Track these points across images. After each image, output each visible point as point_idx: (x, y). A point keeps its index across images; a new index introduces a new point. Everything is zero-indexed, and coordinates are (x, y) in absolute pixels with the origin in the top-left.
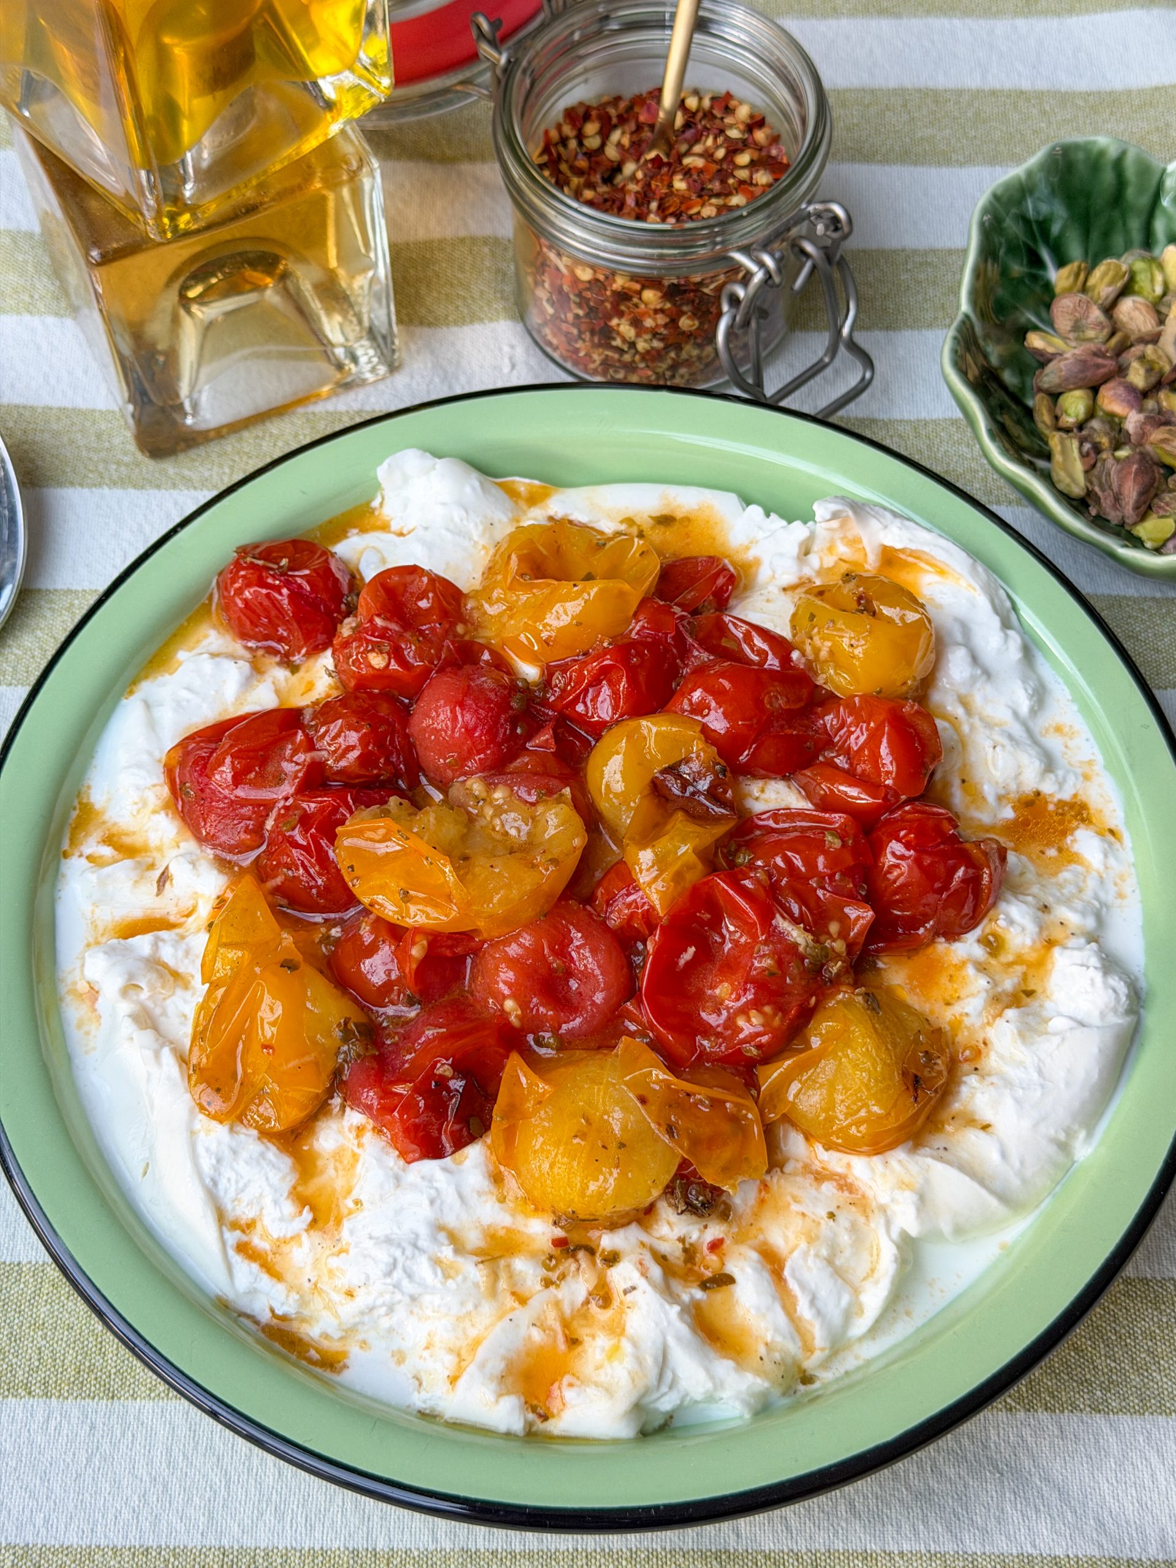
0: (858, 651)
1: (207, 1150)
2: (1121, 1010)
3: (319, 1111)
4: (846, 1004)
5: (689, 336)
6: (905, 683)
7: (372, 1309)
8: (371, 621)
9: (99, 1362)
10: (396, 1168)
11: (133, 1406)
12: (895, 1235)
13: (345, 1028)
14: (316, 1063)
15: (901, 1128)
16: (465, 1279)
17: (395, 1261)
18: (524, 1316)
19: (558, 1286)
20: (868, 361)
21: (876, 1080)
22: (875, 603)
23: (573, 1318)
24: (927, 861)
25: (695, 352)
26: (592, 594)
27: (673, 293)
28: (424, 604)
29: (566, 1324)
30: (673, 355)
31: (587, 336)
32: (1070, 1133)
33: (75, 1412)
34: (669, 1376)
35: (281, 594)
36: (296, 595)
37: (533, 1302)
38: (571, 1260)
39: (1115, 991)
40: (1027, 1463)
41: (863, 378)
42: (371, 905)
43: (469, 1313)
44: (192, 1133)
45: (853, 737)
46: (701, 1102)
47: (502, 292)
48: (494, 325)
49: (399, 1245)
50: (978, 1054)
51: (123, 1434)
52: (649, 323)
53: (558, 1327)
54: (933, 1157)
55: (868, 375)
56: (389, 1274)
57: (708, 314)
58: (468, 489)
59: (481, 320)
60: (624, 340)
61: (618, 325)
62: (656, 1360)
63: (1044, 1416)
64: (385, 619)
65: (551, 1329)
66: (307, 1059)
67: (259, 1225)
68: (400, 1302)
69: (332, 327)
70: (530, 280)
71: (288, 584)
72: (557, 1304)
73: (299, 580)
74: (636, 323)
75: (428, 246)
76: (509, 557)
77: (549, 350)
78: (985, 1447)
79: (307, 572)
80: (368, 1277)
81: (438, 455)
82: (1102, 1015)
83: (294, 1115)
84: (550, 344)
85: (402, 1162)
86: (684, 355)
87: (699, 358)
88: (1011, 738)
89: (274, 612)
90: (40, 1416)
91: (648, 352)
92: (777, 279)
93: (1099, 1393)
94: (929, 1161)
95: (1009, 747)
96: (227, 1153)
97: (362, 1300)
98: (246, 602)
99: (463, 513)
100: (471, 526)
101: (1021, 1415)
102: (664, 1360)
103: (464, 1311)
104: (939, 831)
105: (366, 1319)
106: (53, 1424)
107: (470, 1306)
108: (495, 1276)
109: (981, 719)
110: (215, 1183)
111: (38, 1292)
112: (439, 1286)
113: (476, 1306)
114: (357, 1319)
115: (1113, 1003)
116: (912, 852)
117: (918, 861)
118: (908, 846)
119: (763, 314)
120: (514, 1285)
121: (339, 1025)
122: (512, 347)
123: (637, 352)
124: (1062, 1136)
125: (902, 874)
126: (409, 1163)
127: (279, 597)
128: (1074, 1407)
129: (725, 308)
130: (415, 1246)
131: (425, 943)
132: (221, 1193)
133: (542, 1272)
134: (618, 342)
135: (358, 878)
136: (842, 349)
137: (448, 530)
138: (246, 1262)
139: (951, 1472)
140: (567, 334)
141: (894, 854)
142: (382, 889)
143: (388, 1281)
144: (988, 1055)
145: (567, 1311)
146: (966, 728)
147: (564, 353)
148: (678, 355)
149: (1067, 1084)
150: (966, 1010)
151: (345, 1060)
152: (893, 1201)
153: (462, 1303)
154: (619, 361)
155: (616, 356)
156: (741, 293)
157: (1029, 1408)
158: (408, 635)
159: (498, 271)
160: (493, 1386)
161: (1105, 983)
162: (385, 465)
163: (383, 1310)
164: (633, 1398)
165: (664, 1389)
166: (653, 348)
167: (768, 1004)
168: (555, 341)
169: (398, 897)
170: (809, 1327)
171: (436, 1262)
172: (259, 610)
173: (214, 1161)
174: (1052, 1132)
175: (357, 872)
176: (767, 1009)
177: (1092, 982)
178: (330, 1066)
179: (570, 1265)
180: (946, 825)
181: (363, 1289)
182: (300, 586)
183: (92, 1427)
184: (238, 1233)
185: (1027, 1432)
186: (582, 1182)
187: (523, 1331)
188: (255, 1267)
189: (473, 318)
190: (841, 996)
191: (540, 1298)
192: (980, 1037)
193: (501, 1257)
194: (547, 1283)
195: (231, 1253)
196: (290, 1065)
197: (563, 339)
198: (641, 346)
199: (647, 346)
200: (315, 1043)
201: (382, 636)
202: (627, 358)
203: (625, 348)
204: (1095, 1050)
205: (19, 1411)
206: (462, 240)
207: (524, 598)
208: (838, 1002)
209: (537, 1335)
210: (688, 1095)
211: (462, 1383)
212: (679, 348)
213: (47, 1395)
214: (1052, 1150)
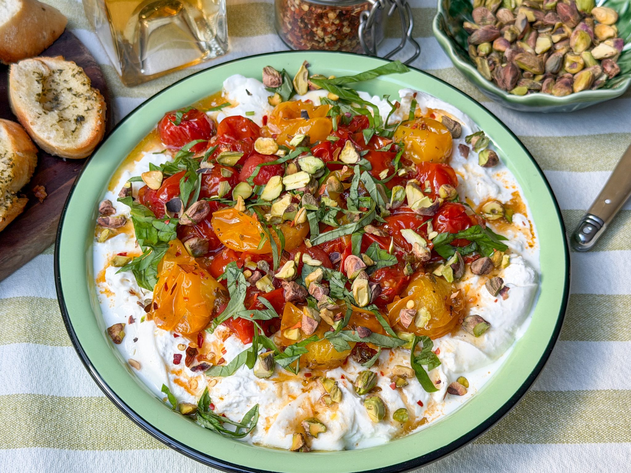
0: (423, 144)
1: (161, 341)
2: (532, 281)
3: (207, 325)
4: (423, 279)
5: (346, 35)
6: (441, 158)
7: (231, 405)
8: (223, 136)
9: (115, 435)
10: (240, 347)
11: (130, 452)
12: (446, 371)
13: (217, 291)
14: (206, 305)
15: (445, 327)
16: (269, 389)
17: (240, 384)
18: (295, 403)
19: (309, 392)
20: (418, 46)
21: (435, 307)
22: (429, 127)
23: (315, 404)
24: (454, 222)
25: (349, 43)
26: (314, 123)
27: (340, 16)
28: (244, 130)
29: (312, 406)
30: (339, 43)
31: (305, 36)
32: (514, 328)
33: (106, 456)
34: (356, 426)
35: (186, 128)
36: (192, 129)
37: (298, 398)
38: (314, 382)
39: (530, 273)
40: (500, 463)
41: (416, 53)
42: (227, 243)
43: (271, 404)
44: (155, 336)
45: (422, 178)
46: (366, 316)
47: (269, 23)
48: (267, 36)
49: (242, 377)
50: (476, 300)
51: (127, 463)
52: (329, 30)
53: (310, 408)
54: (460, 340)
55: (418, 52)
56: (237, 389)
57: (354, 26)
58: (260, 89)
59: (261, 34)
60: (319, 38)
61: (317, 31)
62: (351, 420)
63: (505, 445)
64: (229, 135)
65: (307, 408)
66: (202, 303)
67: (183, 373)
68: (242, 401)
69: (200, 35)
70: (282, 15)
71: (188, 124)
72: (309, 399)
73: (193, 123)
74: (324, 30)
75: (239, 6)
76: (279, 113)
77: (289, 44)
78: (483, 458)
79: (196, 120)
80: (229, 391)
81: (247, 76)
82: (525, 282)
83: (197, 326)
84: (289, 41)
85: (242, 344)
86: (344, 43)
87: (351, 45)
88: (484, 180)
89: (183, 136)
90: (91, 457)
91: (329, 42)
92: (383, 6)
93: (527, 436)
94: (459, 340)
95: (484, 183)
96: (169, 342)
97: (226, 401)
98: (171, 132)
99: (259, 98)
100: (262, 103)
101: (497, 445)
102: (354, 421)
103: (269, 403)
104: (458, 211)
105: (228, 409)
106: (97, 460)
107: (271, 401)
108: (281, 388)
109: (473, 174)
110: (164, 355)
111: (89, 408)
112: (259, 393)
113: (274, 401)
114: (224, 409)
115: (529, 278)
116: (448, 219)
117: (451, 223)
118: (446, 217)
119: (377, 24)
120: (289, 392)
121: (215, 290)
122: (274, 44)
123: (325, 42)
124: (511, 330)
125: (444, 228)
126: (245, 344)
127: (185, 129)
128: (518, 441)
129: (361, 21)
130: (248, 377)
131: (250, 257)
132: (167, 359)
133: (302, 387)
134: (317, 38)
135: (222, 233)
136: (408, 42)
137: (253, 104)
138: (179, 386)
139: (469, 467)
140: (297, 36)
141: (440, 220)
142: (232, 236)
143: (238, 391)
144: (480, 300)
145: (313, 402)
146: (466, 178)
147: (296, 45)
148: (341, 44)
149: (512, 309)
150: (471, 282)
151: (218, 305)
152: (445, 357)
153: (268, 400)
154: (318, 46)
155: (317, 45)
156: (368, 14)
157: (500, 442)
158: (238, 141)
159: (267, 15)
160: (283, 430)
161: (525, 270)
162: (227, 80)
163: (235, 405)
164: (342, 434)
165: (355, 432)
166: (331, 41)
167: (391, 278)
168: (292, 40)
169: (239, 239)
170: (412, 408)
171: (257, 384)
172: (177, 135)
173: (164, 346)
174: (507, 328)
175: (221, 231)
176: (391, 280)
177: (521, 270)
178: (212, 307)
179: (313, 384)
180: (461, 209)
181: (227, 397)
182: (194, 125)
183: (113, 461)
184: (174, 375)
185: (499, 452)
186: (318, 347)
187: (295, 409)
188: (182, 388)
189: (258, 33)
190: (419, 276)
191: (301, 397)
192: (477, 293)
193: (284, 381)
194: (304, 391)
195: (172, 383)
196: (195, 305)
197: (295, 38)
198: (327, 39)
199: (329, 39)
200: (205, 297)
201: (228, 142)
202: (321, 45)
203: (321, 40)
204: (523, 295)
205: (82, 455)
206: (252, 4)
207: (285, 128)
208: (419, 278)
209: (301, 411)
210: (360, 314)
211: (270, 430)
212: (342, 41)
213: (94, 449)
214: (507, 335)
